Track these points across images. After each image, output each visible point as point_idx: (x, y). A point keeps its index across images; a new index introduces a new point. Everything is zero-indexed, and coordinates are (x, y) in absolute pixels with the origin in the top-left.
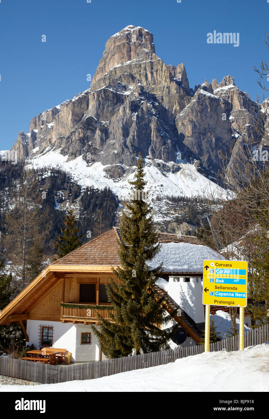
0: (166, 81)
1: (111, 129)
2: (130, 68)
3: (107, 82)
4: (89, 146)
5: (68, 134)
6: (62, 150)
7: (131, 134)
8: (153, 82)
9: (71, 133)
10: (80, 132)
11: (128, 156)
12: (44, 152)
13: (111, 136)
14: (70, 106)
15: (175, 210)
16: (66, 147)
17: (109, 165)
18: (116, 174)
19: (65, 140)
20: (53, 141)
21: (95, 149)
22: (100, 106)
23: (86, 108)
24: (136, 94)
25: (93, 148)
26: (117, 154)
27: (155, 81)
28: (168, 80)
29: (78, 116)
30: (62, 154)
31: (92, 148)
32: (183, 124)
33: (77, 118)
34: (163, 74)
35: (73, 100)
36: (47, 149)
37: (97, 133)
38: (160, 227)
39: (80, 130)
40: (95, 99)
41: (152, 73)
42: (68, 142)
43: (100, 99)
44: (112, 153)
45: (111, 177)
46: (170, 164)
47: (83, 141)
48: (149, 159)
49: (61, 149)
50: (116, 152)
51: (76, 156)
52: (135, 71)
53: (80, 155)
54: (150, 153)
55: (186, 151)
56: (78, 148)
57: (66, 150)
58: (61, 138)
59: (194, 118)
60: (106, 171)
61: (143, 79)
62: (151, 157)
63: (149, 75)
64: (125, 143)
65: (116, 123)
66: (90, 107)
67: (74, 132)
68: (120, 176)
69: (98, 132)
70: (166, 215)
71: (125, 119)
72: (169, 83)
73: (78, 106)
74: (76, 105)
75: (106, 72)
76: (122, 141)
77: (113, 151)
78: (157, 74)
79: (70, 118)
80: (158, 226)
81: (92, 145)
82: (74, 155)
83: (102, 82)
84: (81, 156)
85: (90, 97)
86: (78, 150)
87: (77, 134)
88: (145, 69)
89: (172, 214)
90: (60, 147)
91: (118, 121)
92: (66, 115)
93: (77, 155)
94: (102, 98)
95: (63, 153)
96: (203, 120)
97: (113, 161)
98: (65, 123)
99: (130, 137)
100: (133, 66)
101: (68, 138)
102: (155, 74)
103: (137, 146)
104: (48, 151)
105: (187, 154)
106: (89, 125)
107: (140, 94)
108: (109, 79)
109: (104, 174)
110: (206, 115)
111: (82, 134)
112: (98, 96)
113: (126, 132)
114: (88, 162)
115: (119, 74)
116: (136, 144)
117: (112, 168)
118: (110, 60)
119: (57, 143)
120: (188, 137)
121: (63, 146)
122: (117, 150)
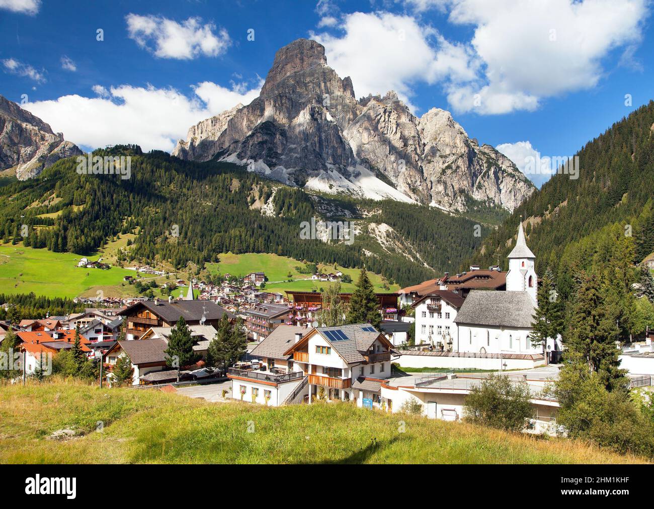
3: (281, 90)
5: (243, 139)
6: (238, 154)
9: (248, 138)
10: (259, 136)
14: (244, 112)
16: (242, 152)
17: (292, 169)
19: (240, 145)
20: (226, 146)
21: (276, 153)
22: (276, 113)
23: (260, 114)
25: (274, 152)
26: (300, 158)
27: (328, 91)
28: (341, 90)
29: (252, 122)
30: (238, 158)
31: (272, 152)
32: (359, 132)
33: (251, 125)
34: (336, 84)
37: (277, 137)
38: (360, 228)
39: (259, 134)
40: (272, 105)
41: (325, 83)
42: (245, 146)
43: (277, 105)
44: (294, 157)
47: (262, 145)
48: (330, 163)
49: (236, 154)
50: (298, 156)
51: (255, 160)
53: (260, 158)
56: (258, 152)
57: (243, 155)
58: (236, 142)
59: (369, 126)
60: (290, 174)
61: (317, 88)
62: (332, 162)
63: (323, 85)
65: (296, 128)
66: (266, 112)
67: (252, 137)
68: (305, 178)
71: (305, 124)
72: (341, 93)
73: (252, 112)
75: (276, 80)
77: (295, 155)
78: (330, 84)
79: (245, 123)
81: (272, 149)
82: (254, 158)
83: (275, 89)
84: (262, 160)
85: (266, 103)
86: (257, 155)
87: (255, 138)
88: (318, 79)
90: (235, 152)
91: (298, 126)
92: (240, 121)
93: (257, 158)
94: (279, 105)
97: (296, 165)
98: (239, 128)
100: (306, 75)
101: (244, 142)
102: (328, 83)
103: (318, 151)
111: (261, 138)
112: (274, 103)
114: (269, 166)
116: (317, 149)
117: (295, 171)
118: (282, 69)
119: (231, 148)
120: (364, 144)
121: (238, 151)
122: (300, 154)
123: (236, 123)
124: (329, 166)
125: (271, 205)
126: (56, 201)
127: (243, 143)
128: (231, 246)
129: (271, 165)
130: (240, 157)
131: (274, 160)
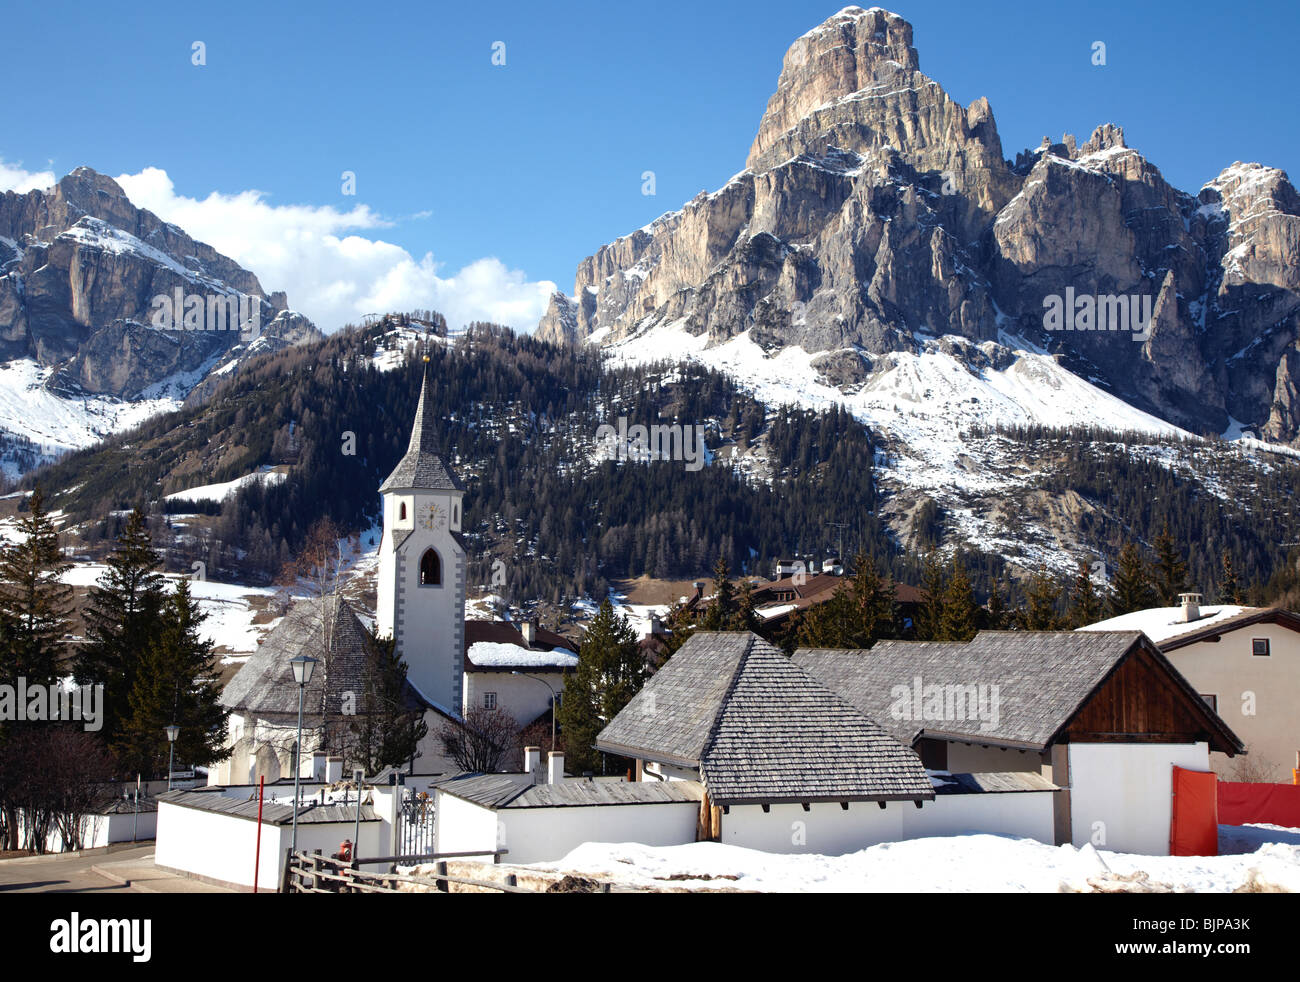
0: (952, 138)
1: (823, 263)
2: (855, 110)
3: (798, 149)
4: (766, 307)
5: (699, 283)
6: (689, 322)
7: (880, 269)
8: (917, 142)
9: (711, 279)
10: (739, 271)
11: (872, 327)
12: (640, 330)
13: (825, 278)
14: (702, 211)
15: (1031, 462)
16: (699, 315)
17: (825, 353)
18: (846, 373)
19: (694, 299)
20: (660, 303)
21: (783, 313)
22: (786, 208)
23: (743, 215)
24: (883, 172)
25: (777, 312)
26: (845, 323)
27: (923, 141)
28: (959, 136)
29: (723, 236)
30: (689, 331)
31: (772, 311)
32: (1009, 244)
33: (722, 244)
34: (945, 121)
35: (711, 197)
36: (646, 323)
37: (786, 271)
39: (739, 268)
40: (773, 189)
41: (916, 121)
42: (705, 300)
43: (785, 188)
44: (830, 320)
45: (835, 381)
46: (987, 347)
47: (748, 295)
48: (927, 334)
49: (684, 320)
50: (841, 318)
51: (730, 334)
52: (868, 117)
53: (743, 330)
54: (928, 319)
55: (1021, 313)
56: (737, 313)
57: (700, 321)
58: (684, 294)
59: (1038, 227)
60: (818, 367)
61: (892, 135)
62: (934, 328)
63: (908, 126)
64: (863, 293)
65: (836, 244)
66: (759, 211)
67: (721, 275)
68: (858, 378)
69: (788, 270)
70: (1008, 472)
71: (859, 233)
72: (961, 142)
73: (724, 210)
74: (719, 209)
75: (787, 124)
76: (856, 290)
77: (833, 316)
78: (928, 122)
79: (704, 241)
80: (997, 501)
81: (772, 305)
82: (726, 331)
83: (783, 148)
84: (746, 334)
85: (759, 185)
86: (735, 319)
87: (729, 278)
88: (897, 111)
89: (1024, 471)
90: (681, 315)
91: (842, 240)
92: (695, 236)
93: (734, 330)
94: (791, 188)
95: (693, 328)
96: (1063, 233)
97: (835, 342)
98: (691, 254)
99: (877, 278)
100: (863, 105)
101: (704, 290)
102: (923, 122)
103: (894, 301)
104: (651, 327)
105: (1026, 321)
106: (762, 253)
107: (891, 172)
108: (803, 141)
109: (815, 374)
110: (1071, 219)
111: (744, 277)
112: (780, 183)
113: (864, 265)
114: (765, 347)
115: (827, 126)
116: (892, 296)
117: (834, 358)
118: (799, 94)
119: (671, 306)
120: (1025, 277)
121: (689, 313)
122: (844, 312)
123: (682, 241)
124: (924, 340)
125: (762, 451)
126: (234, 454)
127: (700, 294)
128: (648, 558)
129: (771, 346)
131: (776, 332)
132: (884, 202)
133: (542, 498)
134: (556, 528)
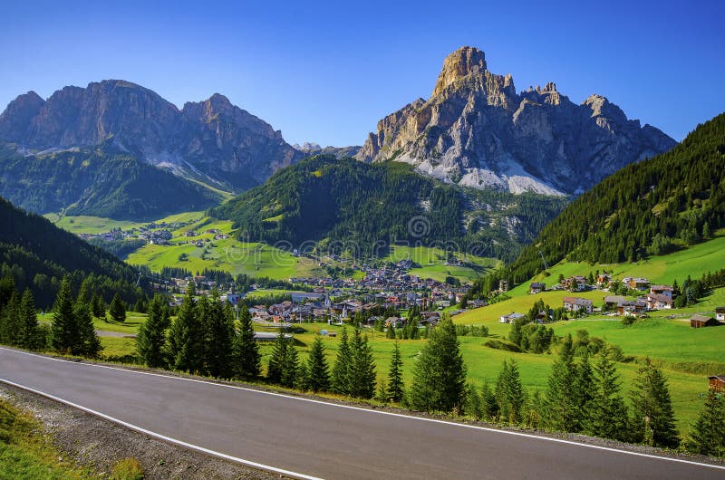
0: (496, 92)
1: (452, 137)
2: (465, 83)
3: (447, 96)
4: (434, 151)
5: (414, 140)
6: (411, 154)
7: (469, 140)
8: (485, 93)
9: (418, 139)
10: (426, 139)
11: (465, 160)
13: (452, 142)
14: (416, 116)
16: (414, 152)
17: (451, 168)
19: (412, 146)
21: (439, 154)
22: (441, 117)
23: (428, 118)
26: (457, 158)
27: (487, 93)
29: (422, 125)
31: (436, 153)
33: (422, 127)
39: (425, 137)
40: (437, 111)
42: (416, 147)
43: (441, 111)
44: (453, 157)
47: (428, 147)
49: (409, 153)
51: (422, 160)
52: (469, 85)
56: (425, 153)
57: (414, 154)
58: (409, 143)
61: (477, 91)
64: (463, 148)
65: (456, 131)
66: (433, 118)
67: (421, 139)
68: (460, 176)
69: (440, 139)
71: (463, 128)
72: (499, 94)
73: (422, 116)
75: (444, 86)
77: (454, 155)
79: (416, 126)
81: (436, 151)
82: (422, 158)
83: (442, 95)
84: (427, 160)
85: (433, 109)
86: (424, 155)
87: (423, 141)
88: (479, 83)
90: (409, 151)
91: (458, 130)
92: (413, 124)
93: (424, 158)
97: (454, 164)
98: (412, 130)
99: (468, 143)
100: (468, 81)
101: (416, 143)
103: (473, 151)
106: (434, 134)
107: (475, 106)
108: (448, 93)
110: (531, 121)
111: (427, 141)
112: (440, 109)
113: (464, 138)
115: (456, 87)
116: (472, 149)
118: (448, 75)
119: (405, 148)
121: (411, 150)
122: (458, 154)
124: (481, 162)
125: (428, 202)
126: (278, 207)
127: (414, 144)
129: (435, 164)
130: (412, 156)
131: (437, 160)
132: (471, 118)
133: (364, 219)
134: (368, 230)
